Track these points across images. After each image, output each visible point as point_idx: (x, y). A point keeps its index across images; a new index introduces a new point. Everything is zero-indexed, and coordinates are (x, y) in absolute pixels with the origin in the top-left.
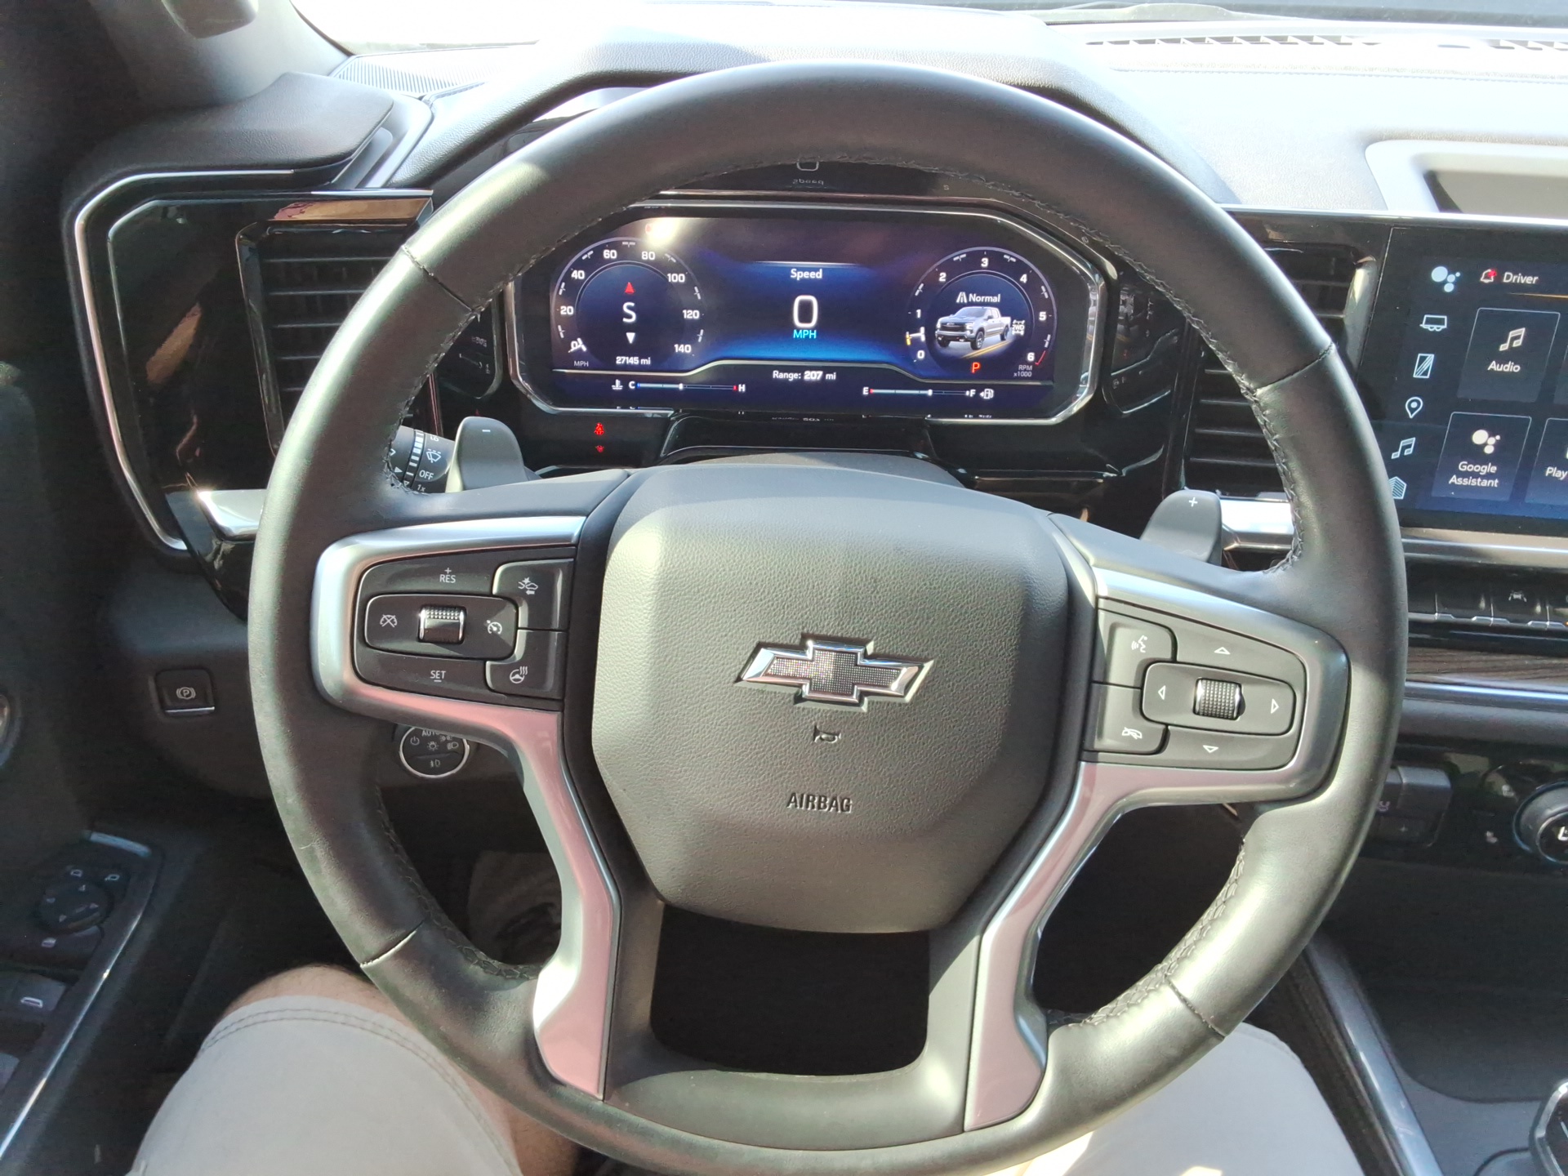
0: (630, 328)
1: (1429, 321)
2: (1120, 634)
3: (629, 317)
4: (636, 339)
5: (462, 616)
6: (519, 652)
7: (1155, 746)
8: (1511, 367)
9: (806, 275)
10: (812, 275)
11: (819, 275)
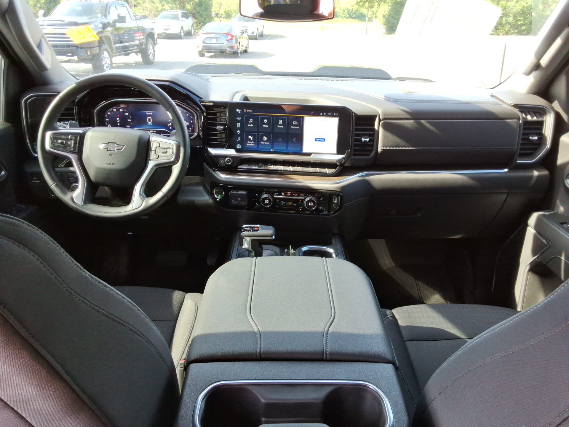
0: (119, 123)
1: (238, 118)
2: (154, 144)
3: (118, 121)
4: (120, 125)
5: (64, 141)
6: (72, 146)
7: (157, 158)
8: (252, 125)
9: (149, 114)
10: (150, 114)
11: (151, 114)
